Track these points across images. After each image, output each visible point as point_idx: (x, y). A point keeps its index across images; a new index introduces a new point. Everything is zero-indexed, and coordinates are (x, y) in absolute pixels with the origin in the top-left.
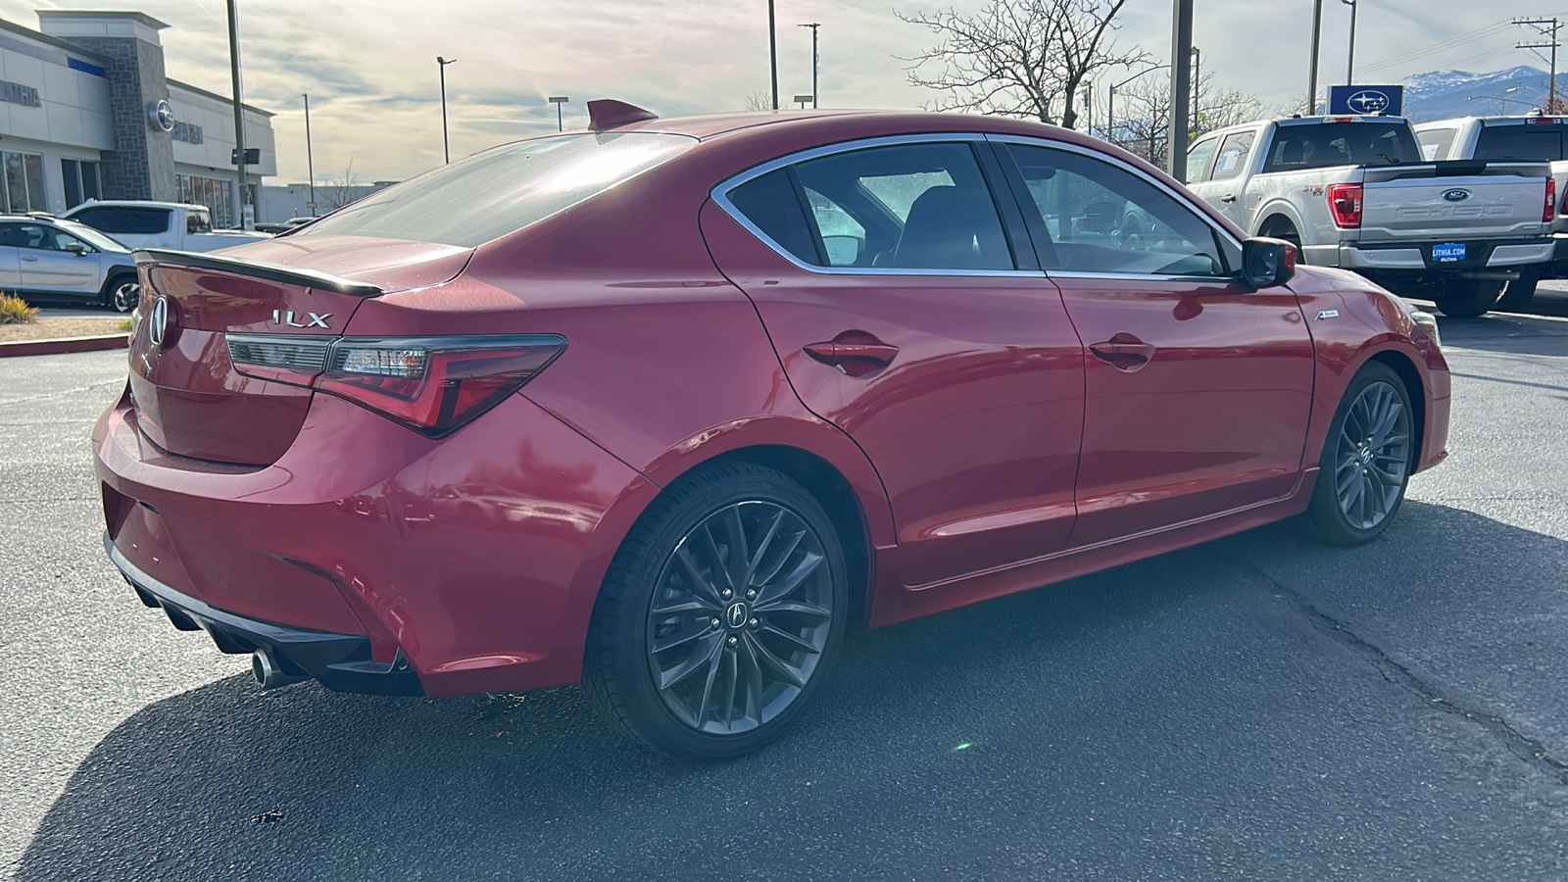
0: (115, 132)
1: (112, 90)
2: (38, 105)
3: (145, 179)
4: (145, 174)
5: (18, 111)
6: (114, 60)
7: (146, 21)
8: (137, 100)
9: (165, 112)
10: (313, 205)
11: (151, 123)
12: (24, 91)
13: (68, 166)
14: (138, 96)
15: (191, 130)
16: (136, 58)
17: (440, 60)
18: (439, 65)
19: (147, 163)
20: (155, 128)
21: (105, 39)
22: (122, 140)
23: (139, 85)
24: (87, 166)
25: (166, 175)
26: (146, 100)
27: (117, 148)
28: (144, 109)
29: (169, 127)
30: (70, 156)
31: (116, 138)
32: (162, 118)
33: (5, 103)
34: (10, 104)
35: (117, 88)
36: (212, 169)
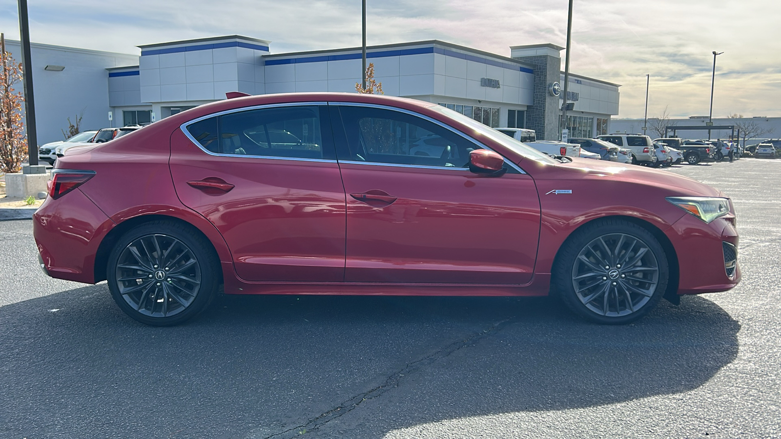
0: (534, 97)
1: (535, 79)
2: (499, 87)
3: (543, 117)
4: (544, 115)
5: (490, 90)
6: (537, 66)
7: (555, 47)
8: (545, 83)
9: (556, 87)
10: (645, 129)
11: (550, 92)
12: (493, 82)
13: (511, 113)
14: (545, 80)
15: (573, 95)
16: (547, 64)
17: (714, 53)
18: (714, 55)
19: (545, 111)
20: (551, 95)
21: (535, 57)
22: (536, 101)
23: (546, 76)
24: (521, 113)
25: (554, 115)
26: (548, 82)
27: (534, 104)
28: (547, 86)
29: (558, 94)
30: (512, 108)
31: (534, 100)
32: (555, 90)
33: (485, 87)
34: (486, 87)
35: (537, 78)
36: (583, 112)
